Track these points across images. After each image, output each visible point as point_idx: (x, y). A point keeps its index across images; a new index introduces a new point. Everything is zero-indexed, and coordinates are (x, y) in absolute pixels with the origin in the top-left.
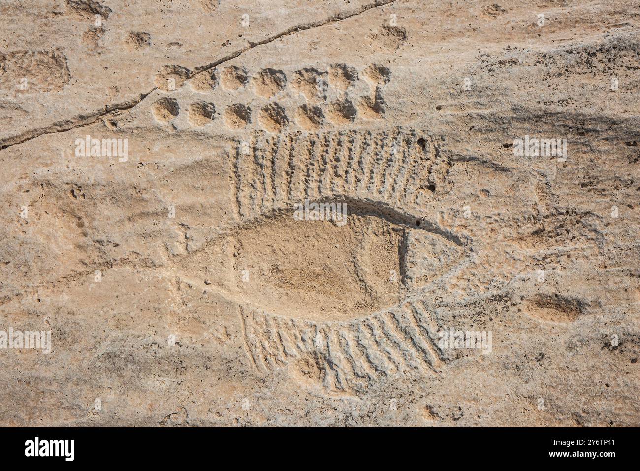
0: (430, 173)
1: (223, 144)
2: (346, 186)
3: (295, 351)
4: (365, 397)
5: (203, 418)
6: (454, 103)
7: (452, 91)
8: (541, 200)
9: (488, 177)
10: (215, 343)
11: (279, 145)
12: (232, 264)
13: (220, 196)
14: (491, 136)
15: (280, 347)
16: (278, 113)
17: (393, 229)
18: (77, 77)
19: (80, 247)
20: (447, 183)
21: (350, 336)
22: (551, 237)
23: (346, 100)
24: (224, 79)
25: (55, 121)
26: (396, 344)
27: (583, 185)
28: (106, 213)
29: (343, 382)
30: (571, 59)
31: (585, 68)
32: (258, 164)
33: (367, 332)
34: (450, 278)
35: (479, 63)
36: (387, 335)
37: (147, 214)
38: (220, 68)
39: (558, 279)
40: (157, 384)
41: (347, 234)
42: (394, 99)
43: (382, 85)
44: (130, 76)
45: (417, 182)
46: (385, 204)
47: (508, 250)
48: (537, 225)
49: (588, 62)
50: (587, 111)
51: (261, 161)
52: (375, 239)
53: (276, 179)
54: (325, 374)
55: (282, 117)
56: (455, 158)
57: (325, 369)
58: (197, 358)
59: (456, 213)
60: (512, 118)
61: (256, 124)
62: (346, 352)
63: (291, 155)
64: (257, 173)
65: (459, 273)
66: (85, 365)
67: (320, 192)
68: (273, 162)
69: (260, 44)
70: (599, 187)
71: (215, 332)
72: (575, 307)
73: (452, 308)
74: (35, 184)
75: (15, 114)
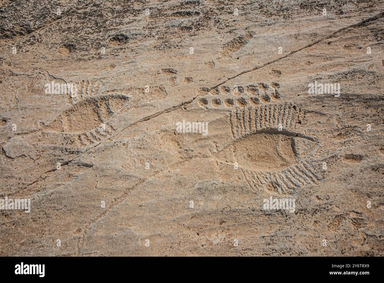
0: (298, 117)
1: (225, 113)
2: (270, 124)
3: (265, 182)
4: (294, 195)
5: (237, 208)
6: (304, 93)
7: (302, 89)
8: (339, 124)
9: (319, 117)
10: (236, 181)
11: (245, 112)
12: (234, 154)
13: (226, 131)
14: (318, 103)
15: (259, 181)
16: (243, 101)
17: (288, 138)
18: (170, 94)
19: (180, 152)
20: (305, 121)
21: (283, 175)
22: (344, 136)
23: (266, 95)
24: (222, 91)
25: (165, 109)
26: (300, 176)
27: (352, 117)
28: (187, 139)
29: (285, 191)
30: (340, 76)
31: (345, 79)
32: (238, 119)
33: (289, 173)
34: (314, 152)
35: (309, 79)
36: (296, 173)
37: (202, 139)
38: (219, 87)
39: (352, 149)
40: (218, 198)
41: (272, 142)
42: (283, 93)
43: (277, 89)
44: (188, 92)
45: (295, 121)
46: (285, 129)
47: (331, 141)
48: (339, 132)
49: (345, 77)
50: (349, 92)
51: (239, 118)
52: (282, 142)
53: (245, 124)
54: (277, 189)
55: (244, 102)
56: (306, 112)
57: (277, 187)
58: (230, 187)
59: (310, 131)
60: (325, 97)
61: (236, 105)
62: (283, 181)
63: (250, 115)
64: (238, 122)
65: (316, 150)
66: (191, 193)
67: (261, 127)
68: (243, 118)
69: (232, 78)
70: (357, 117)
71: (235, 178)
72: (359, 158)
73: (317, 162)
74: (161, 131)
75: (151, 107)
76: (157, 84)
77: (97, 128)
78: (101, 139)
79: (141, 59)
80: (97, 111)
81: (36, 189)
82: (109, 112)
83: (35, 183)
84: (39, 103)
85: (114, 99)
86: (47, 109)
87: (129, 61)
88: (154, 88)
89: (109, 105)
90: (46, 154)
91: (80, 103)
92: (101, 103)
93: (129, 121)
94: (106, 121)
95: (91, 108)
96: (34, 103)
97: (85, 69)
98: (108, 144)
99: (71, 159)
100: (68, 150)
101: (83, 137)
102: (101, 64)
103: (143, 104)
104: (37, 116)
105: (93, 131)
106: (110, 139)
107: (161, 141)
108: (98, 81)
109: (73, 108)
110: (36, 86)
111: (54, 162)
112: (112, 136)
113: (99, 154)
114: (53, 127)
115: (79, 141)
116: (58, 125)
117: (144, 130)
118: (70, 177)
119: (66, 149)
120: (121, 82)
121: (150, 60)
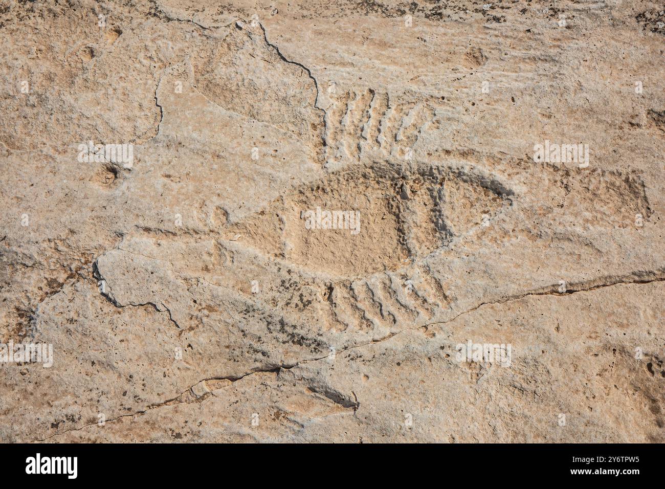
18: (659, 213)
74: (606, 348)
75: (584, 251)
76: (620, 163)
77: (391, 273)
78: (399, 318)
79: (580, 54)
80: (398, 207)
81: (170, 426)
82: (436, 224)
83: (171, 406)
84: (222, 138)
85: (462, 183)
86: (244, 164)
87: (538, 53)
88: (608, 178)
89: (440, 198)
90: (220, 321)
91: (349, 169)
92: (416, 186)
93: (500, 282)
94: (422, 256)
95: (379, 191)
96: (206, 131)
97: (383, 44)
98: (420, 348)
99: (292, 362)
100: (287, 328)
101: (339, 295)
102: (439, 41)
103: (560, 229)
104: (210, 180)
105: (376, 280)
106: (426, 327)
107: (597, 385)
108: (420, 106)
109: (326, 183)
110: (221, 72)
111: (237, 352)
112: (434, 320)
113: (384, 370)
114: (252, 230)
115: (326, 304)
116: (268, 229)
117: (546, 328)
118: (278, 418)
119: (282, 323)
120: (498, 127)
121: (612, 65)
